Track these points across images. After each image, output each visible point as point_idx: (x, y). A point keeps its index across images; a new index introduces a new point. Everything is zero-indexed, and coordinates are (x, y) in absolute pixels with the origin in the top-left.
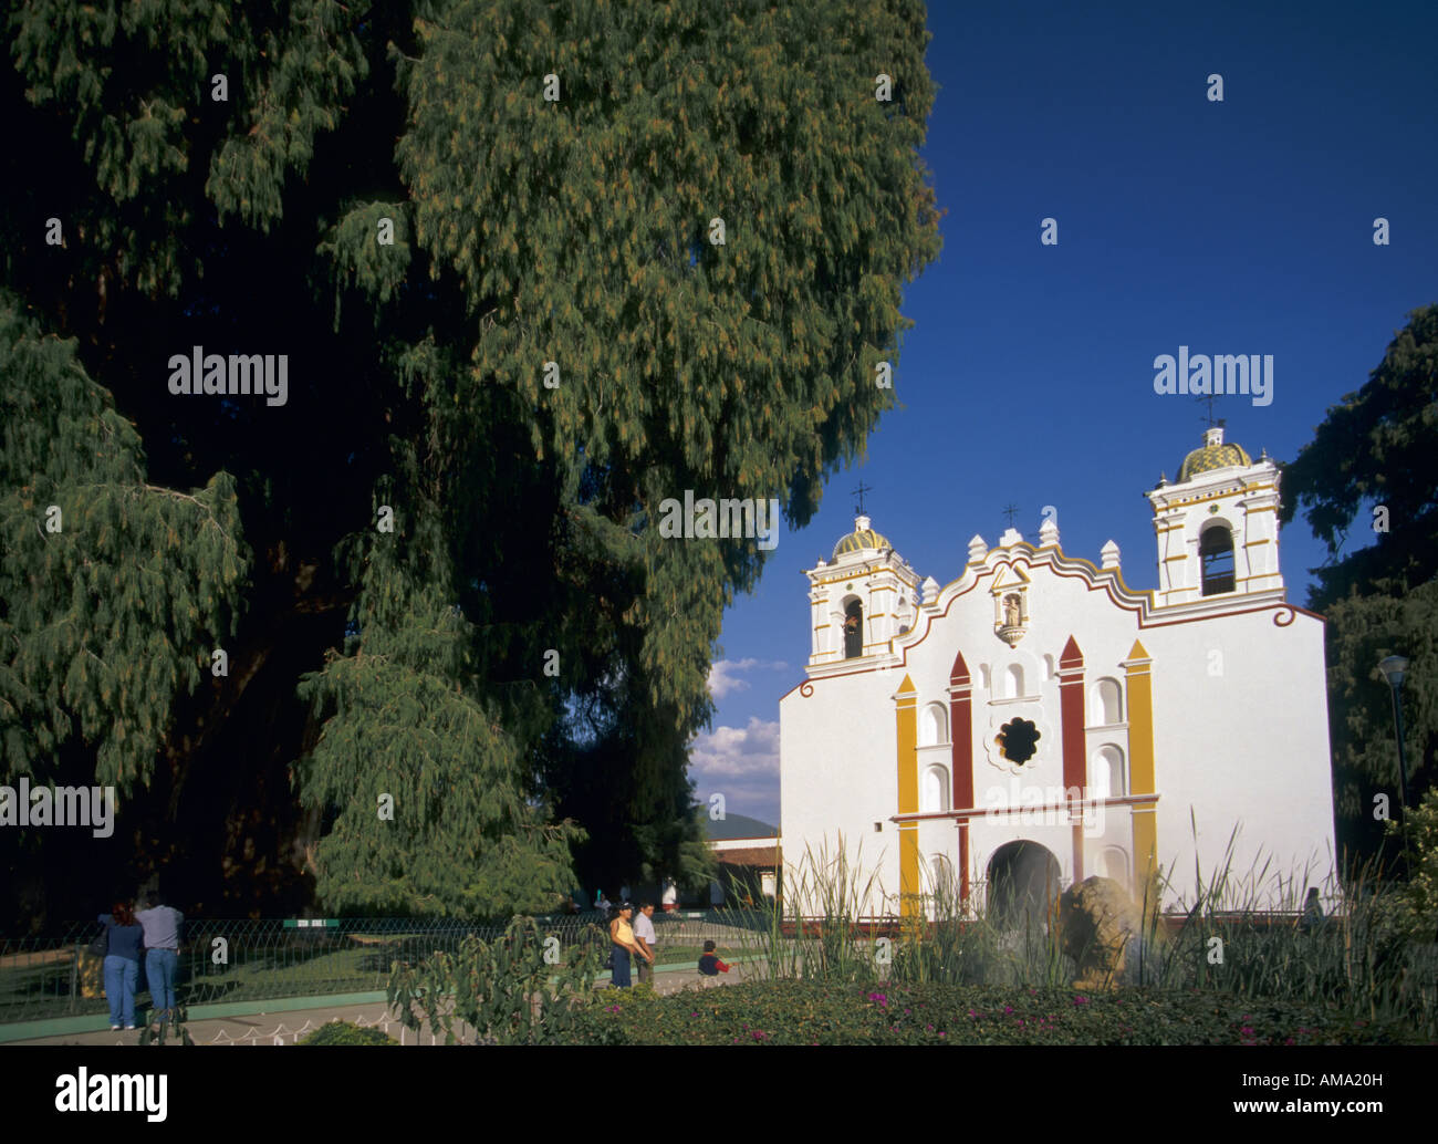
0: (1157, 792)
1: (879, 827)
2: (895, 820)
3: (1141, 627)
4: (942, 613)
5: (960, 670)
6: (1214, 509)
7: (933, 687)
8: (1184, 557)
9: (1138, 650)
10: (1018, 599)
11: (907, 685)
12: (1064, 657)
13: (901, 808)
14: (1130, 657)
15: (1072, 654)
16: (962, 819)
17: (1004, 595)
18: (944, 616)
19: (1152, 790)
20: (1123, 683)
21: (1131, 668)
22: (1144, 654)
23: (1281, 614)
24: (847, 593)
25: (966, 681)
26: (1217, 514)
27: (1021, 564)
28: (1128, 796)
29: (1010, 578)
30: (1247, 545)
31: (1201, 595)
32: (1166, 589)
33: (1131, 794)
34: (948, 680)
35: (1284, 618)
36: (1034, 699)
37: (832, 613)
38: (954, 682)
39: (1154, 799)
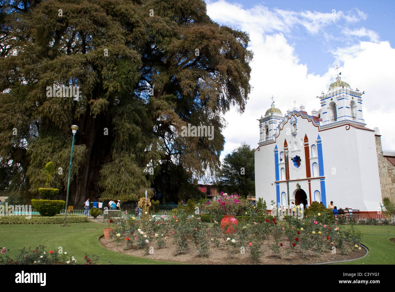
0: (325, 176)
1: (272, 184)
2: (275, 182)
3: (319, 131)
4: (282, 129)
5: (286, 144)
6: (332, 99)
7: (281, 148)
8: (326, 112)
9: (319, 137)
10: (295, 124)
11: (276, 148)
13: (276, 180)
14: (318, 139)
15: (306, 139)
16: (288, 183)
17: (293, 124)
19: (323, 175)
20: (317, 146)
21: (318, 142)
22: (320, 138)
23: (347, 126)
24: (266, 124)
25: (287, 146)
26: (333, 101)
27: (296, 116)
28: (319, 177)
29: (294, 120)
30: (339, 109)
31: (330, 122)
32: (323, 121)
33: (320, 176)
34: (283, 146)
35: (348, 128)
36: (299, 151)
37: (263, 130)
38: (285, 147)
39: (324, 178)
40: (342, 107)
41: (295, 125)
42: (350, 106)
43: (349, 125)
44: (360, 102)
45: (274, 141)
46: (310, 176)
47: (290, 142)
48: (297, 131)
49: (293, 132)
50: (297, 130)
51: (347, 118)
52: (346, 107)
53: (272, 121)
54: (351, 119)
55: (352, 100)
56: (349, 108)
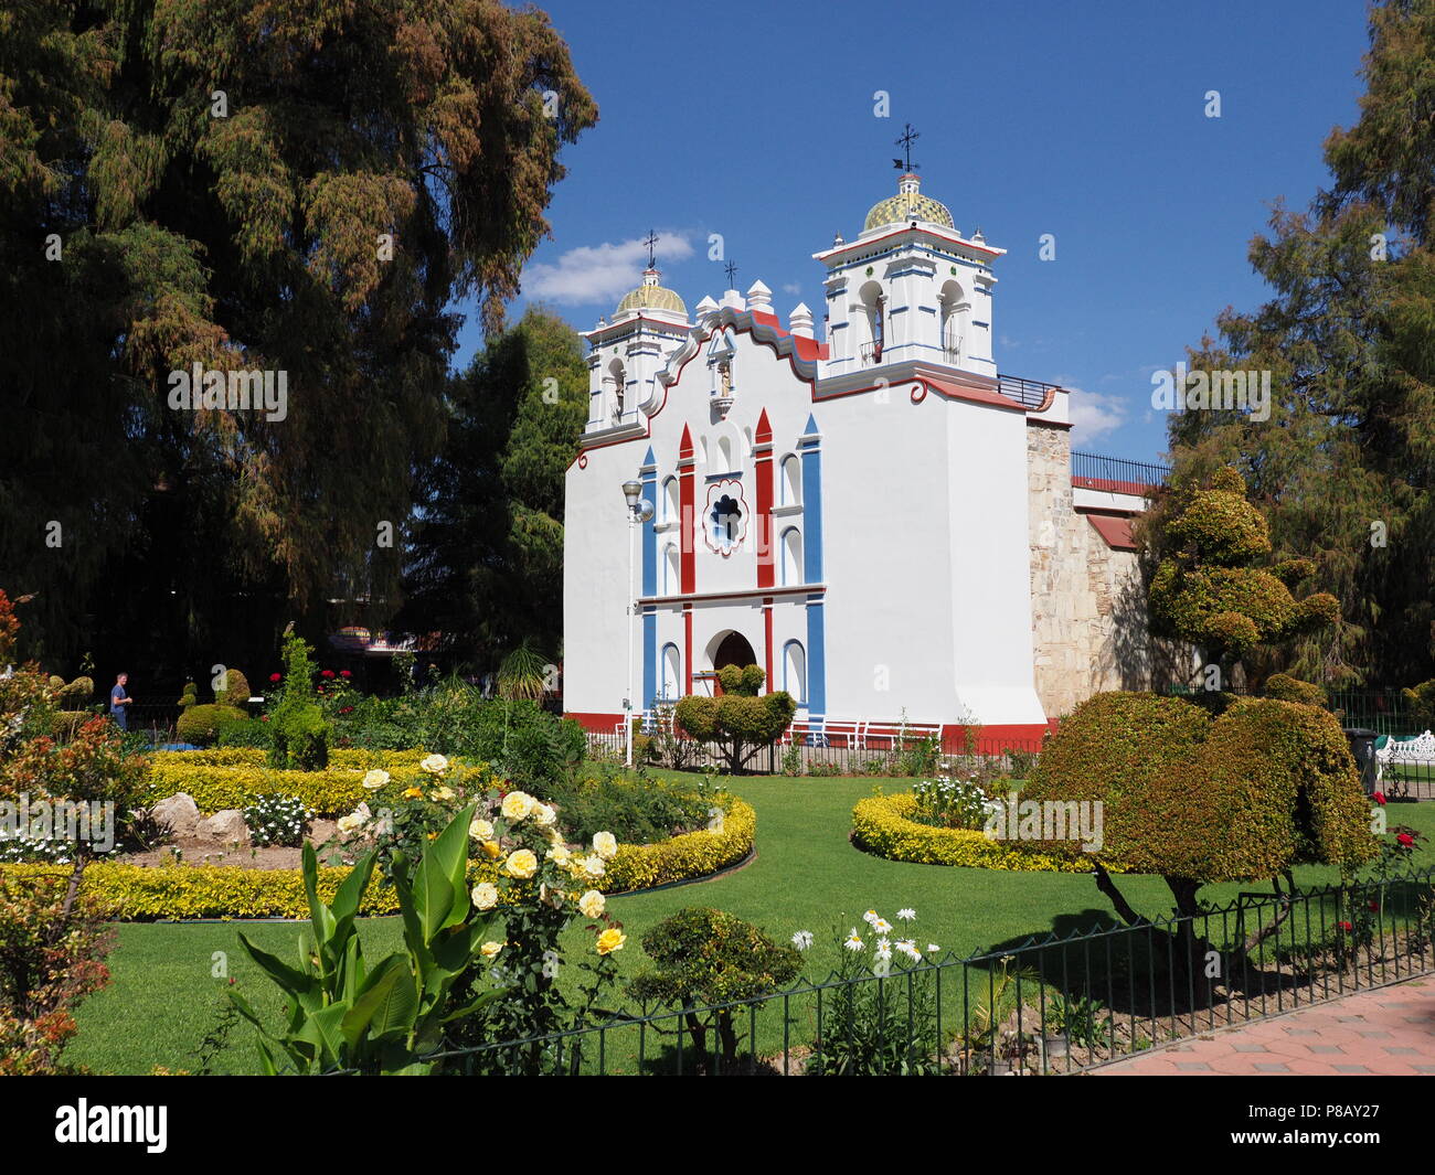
0: (825, 582)
2: (641, 603)
3: (815, 401)
4: (675, 381)
5: (686, 443)
6: (870, 271)
7: (667, 460)
8: (846, 325)
9: (811, 426)
10: (727, 365)
11: (650, 458)
12: (759, 431)
13: (645, 593)
14: (807, 432)
15: (764, 430)
16: (687, 607)
17: (718, 362)
18: (676, 384)
19: (820, 580)
20: (801, 461)
21: (806, 444)
22: (816, 430)
23: (916, 388)
24: (614, 356)
25: (691, 454)
26: (872, 278)
27: (729, 331)
28: (804, 585)
29: (722, 347)
30: (892, 312)
31: (858, 366)
32: (832, 358)
33: (806, 582)
34: (678, 452)
35: (918, 394)
36: (737, 475)
37: (604, 379)
38: (682, 455)
39: (822, 589)
40: (904, 309)
41: (725, 368)
42: (937, 306)
43: (927, 384)
44: (983, 287)
45: (643, 431)
46: (771, 582)
47: (704, 440)
48: (733, 394)
49: (718, 396)
50: (731, 388)
51: (922, 355)
52: (922, 308)
53: (640, 345)
54: (938, 359)
55: (951, 277)
56: (933, 311)
